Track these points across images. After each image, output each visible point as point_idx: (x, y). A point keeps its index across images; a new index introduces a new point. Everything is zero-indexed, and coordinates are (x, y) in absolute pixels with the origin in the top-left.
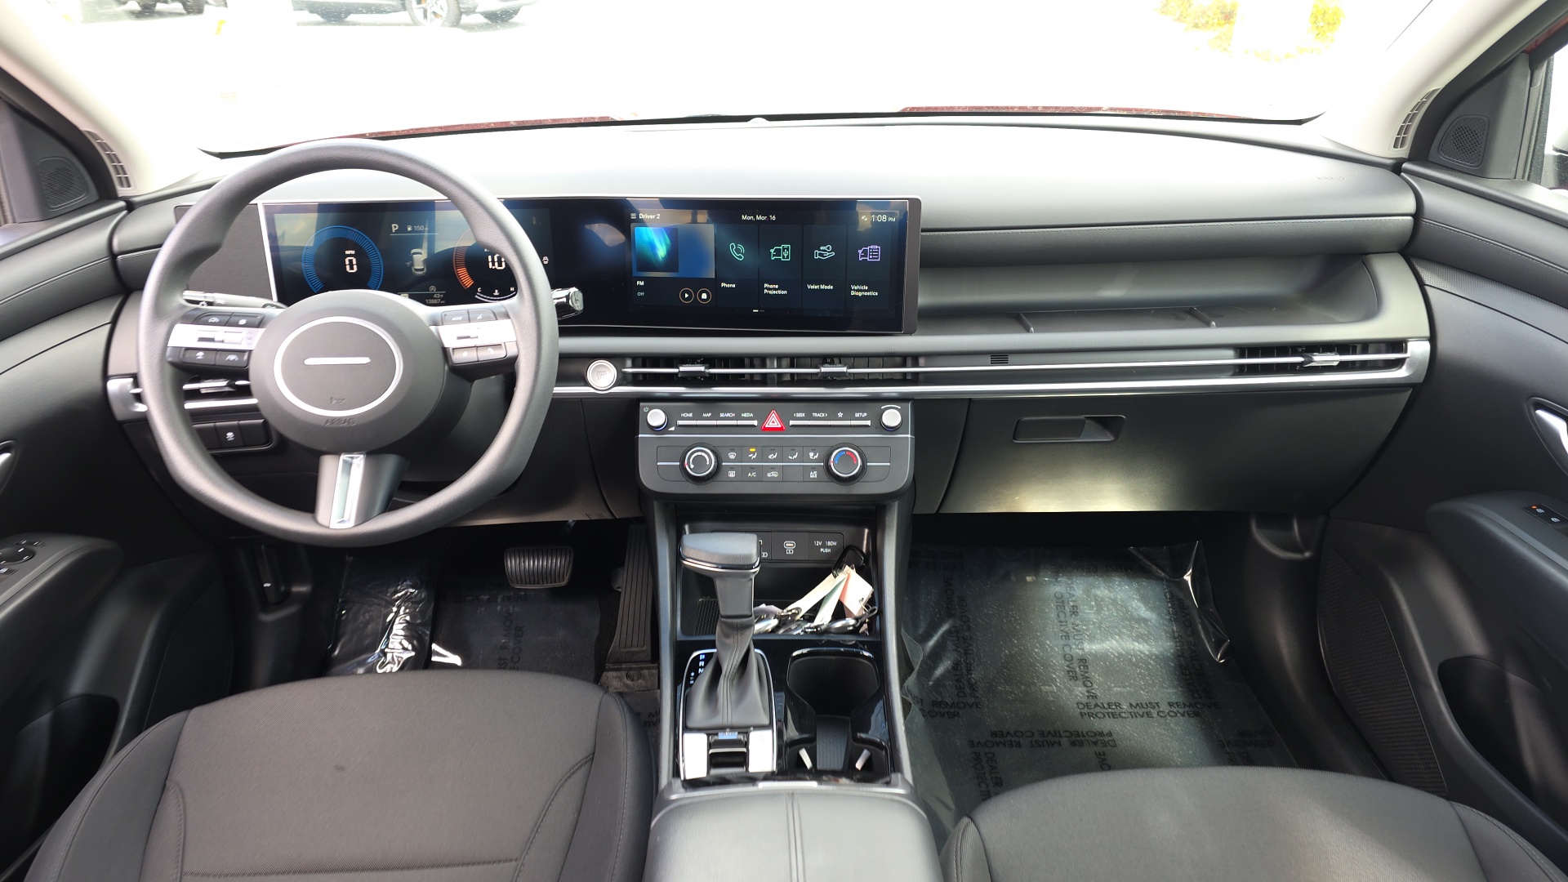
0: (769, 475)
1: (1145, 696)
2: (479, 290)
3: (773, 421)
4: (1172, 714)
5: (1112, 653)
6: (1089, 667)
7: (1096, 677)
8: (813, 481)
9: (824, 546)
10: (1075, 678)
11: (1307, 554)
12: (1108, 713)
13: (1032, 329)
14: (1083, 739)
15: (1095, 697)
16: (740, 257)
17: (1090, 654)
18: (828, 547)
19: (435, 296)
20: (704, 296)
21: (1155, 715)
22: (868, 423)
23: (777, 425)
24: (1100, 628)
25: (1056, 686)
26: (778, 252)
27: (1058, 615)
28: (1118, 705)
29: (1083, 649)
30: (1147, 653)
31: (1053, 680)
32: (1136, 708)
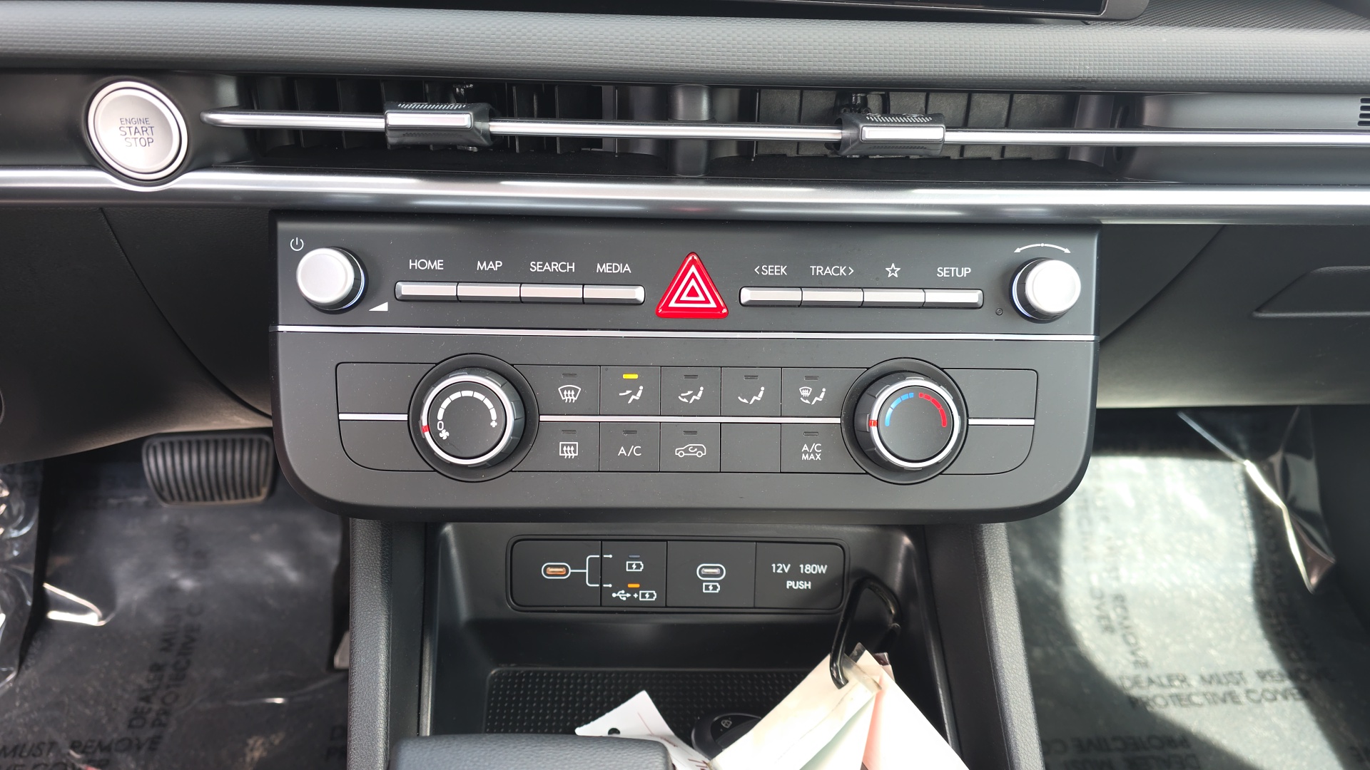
0: (679, 453)
6: (1130, 609)
7: (1143, 626)
8: (811, 470)
9: (800, 575)
10: (1109, 629)
15: (1145, 665)
17: (1130, 587)
18: (806, 577)
21: (1243, 699)
22: (973, 297)
28: (1183, 679)
29: (1118, 579)
32: (1210, 683)
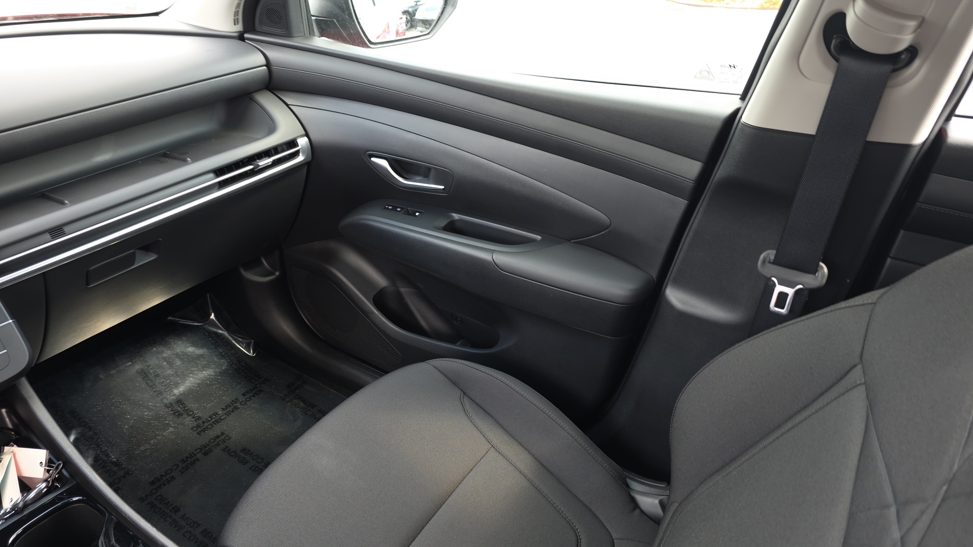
1: (227, 399)
4: (248, 399)
5: (194, 386)
6: (185, 403)
7: (193, 406)
10: (180, 415)
11: (277, 273)
12: (213, 422)
13: (66, 202)
14: (209, 447)
17: (181, 394)
21: (240, 406)
24: (178, 376)
25: (172, 427)
27: (146, 383)
28: (216, 414)
29: (175, 395)
30: (213, 374)
31: (168, 425)
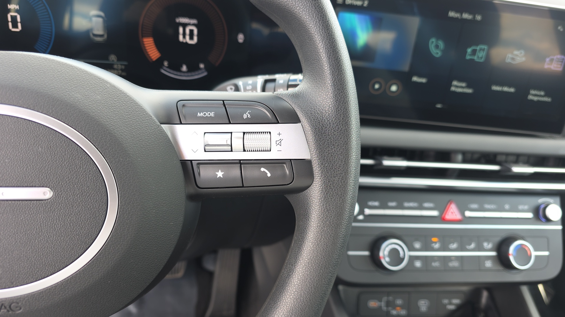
0: (451, 264)
2: (166, 64)
3: (453, 212)
8: (488, 270)
9: (450, 304)
16: (437, 53)
18: (453, 304)
19: (115, 66)
20: (394, 88)
23: (458, 217)
26: (474, 52)
